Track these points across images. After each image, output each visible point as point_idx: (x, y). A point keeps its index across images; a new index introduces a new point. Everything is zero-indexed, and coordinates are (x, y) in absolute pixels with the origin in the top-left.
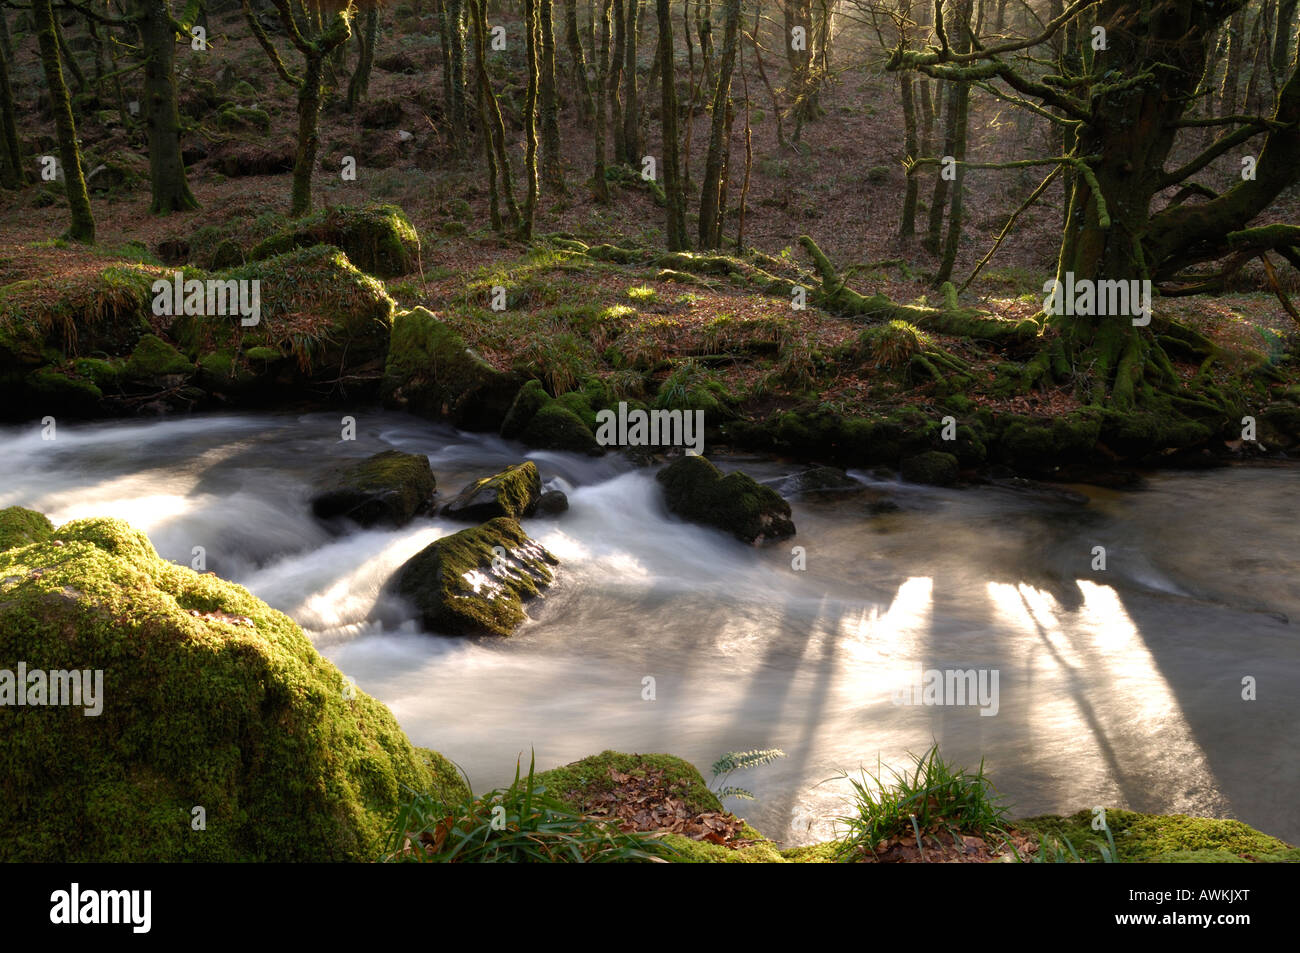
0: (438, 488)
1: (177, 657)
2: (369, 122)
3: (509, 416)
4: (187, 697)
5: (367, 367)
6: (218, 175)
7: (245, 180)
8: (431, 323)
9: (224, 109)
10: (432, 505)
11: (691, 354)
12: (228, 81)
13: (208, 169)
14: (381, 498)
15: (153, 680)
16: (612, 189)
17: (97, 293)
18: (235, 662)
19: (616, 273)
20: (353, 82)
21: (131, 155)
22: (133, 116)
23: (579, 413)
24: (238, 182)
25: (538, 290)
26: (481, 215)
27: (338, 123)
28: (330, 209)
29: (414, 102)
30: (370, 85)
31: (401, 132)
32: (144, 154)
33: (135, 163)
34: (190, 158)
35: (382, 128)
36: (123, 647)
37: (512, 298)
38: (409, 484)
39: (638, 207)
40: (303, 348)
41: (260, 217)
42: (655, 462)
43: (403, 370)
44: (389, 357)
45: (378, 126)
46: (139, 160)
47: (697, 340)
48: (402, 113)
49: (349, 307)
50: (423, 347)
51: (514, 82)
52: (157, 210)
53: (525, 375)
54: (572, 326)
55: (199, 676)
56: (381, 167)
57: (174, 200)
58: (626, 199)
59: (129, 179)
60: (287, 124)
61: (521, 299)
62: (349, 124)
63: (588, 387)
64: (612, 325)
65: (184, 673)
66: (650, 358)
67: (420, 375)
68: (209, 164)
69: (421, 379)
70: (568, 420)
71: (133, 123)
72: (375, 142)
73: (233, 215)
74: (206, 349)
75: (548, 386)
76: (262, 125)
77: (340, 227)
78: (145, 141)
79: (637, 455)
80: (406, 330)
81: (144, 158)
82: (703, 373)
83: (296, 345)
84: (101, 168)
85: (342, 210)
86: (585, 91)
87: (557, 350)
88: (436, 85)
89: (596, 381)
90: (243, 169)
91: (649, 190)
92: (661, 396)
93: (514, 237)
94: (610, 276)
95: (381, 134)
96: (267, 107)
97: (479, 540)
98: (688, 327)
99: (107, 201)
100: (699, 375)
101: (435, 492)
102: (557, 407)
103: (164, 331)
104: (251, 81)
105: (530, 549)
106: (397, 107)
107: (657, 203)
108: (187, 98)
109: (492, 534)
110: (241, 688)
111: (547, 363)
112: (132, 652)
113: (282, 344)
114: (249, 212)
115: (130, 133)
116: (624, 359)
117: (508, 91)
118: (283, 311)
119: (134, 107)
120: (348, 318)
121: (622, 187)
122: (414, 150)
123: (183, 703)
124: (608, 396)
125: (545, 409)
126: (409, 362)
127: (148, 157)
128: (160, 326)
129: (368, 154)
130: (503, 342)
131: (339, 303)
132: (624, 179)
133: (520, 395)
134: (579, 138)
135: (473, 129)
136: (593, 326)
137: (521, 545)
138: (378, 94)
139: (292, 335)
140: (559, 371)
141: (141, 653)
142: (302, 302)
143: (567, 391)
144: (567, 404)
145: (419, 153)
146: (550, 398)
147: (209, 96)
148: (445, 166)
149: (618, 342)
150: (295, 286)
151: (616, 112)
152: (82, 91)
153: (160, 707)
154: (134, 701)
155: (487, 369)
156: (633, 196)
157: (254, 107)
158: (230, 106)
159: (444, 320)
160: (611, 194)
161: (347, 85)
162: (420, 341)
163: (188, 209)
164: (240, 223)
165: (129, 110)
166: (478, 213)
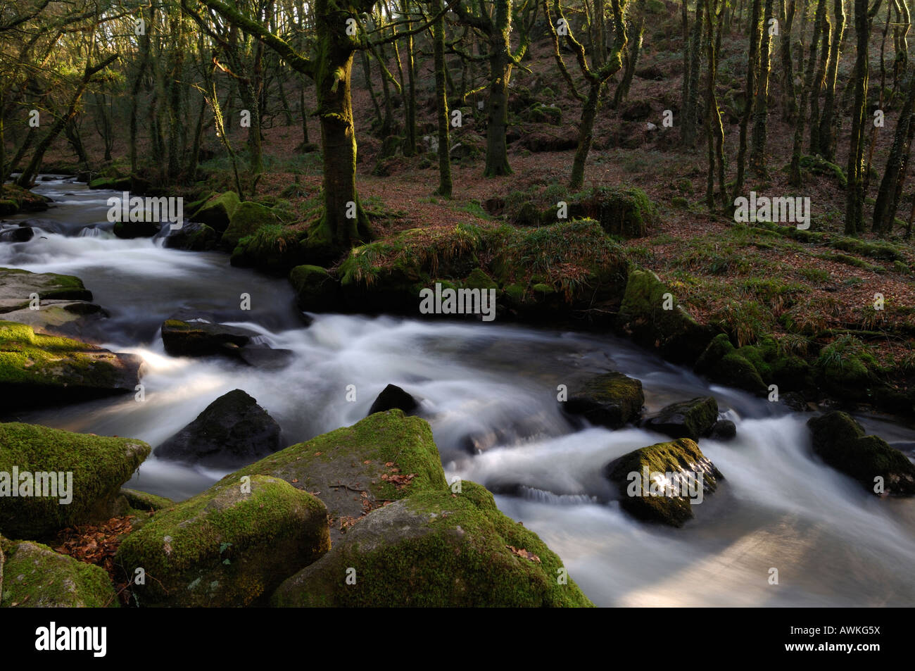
0: (645, 404)
1: (504, 577)
2: (627, 116)
3: (702, 357)
4: (506, 598)
5: (608, 303)
6: (526, 151)
7: (542, 154)
8: (655, 283)
9: (534, 107)
10: (640, 416)
11: (851, 327)
12: (537, 89)
13: (520, 146)
14: (607, 408)
15: (492, 585)
16: (804, 175)
17: (452, 241)
18: (531, 585)
19: (797, 252)
20: (619, 88)
21: (476, 137)
22: (480, 110)
23: (754, 362)
24: (538, 155)
25: (735, 262)
26: (699, 190)
27: (606, 116)
28: (595, 190)
29: (660, 102)
30: (631, 88)
31: (649, 124)
32: (483, 135)
33: (478, 142)
34: (510, 139)
35: (635, 120)
36: (481, 565)
37: (715, 266)
38: (626, 401)
39: (824, 189)
40: (569, 288)
41: (550, 186)
42: (809, 410)
43: (632, 311)
44: (624, 300)
45: (632, 119)
46: (480, 140)
47: (857, 317)
48: (650, 110)
49: (601, 263)
50: (648, 298)
51: (735, 87)
52: (487, 175)
53: (717, 329)
54: (757, 294)
55: (513, 589)
56: (633, 148)
57: (498, 168)
58: (815, 184)
59: (473, 152)
60: (572, 116)
61: (722, 268)
62: (614, 117)
63: (763, 343)
64: (788, 297)
65: (506, 585)
66: (816, 327)
67: (643, 317)
68: (521, 143)
69: (643, 319)
70: (745, 367)
71: (479, 116)
72: (629, 130)
73: (533, 184)
74: (509, 281)
75: (734, 339)
76: (556, 119)
77: (601, 202)
78: (485, 127)
79: (795, 401)
80: (638, 284)
81: (483, 138)
82: (858, 345)
83: (565, 284)
84: (459, 144)
85: (604, 190)
86: (791, 94)
87: (743, 313)
88: (676, 90)
89: (770, 340)
90: (542, 147)
91: (835, 176)
92: (820, 358)
93: (721, 213)
94: (792, 254)
95: (634, 125)
96: (560, 104)
97: (669, 453)
98: (851, 306)
99: (460, 166)
100: (854, 347)
101: (643, 407)
102: (738, 356)
103: (487, 265)
104: (552, 87)
105: (704, 465)
106: (648, 105)
107: (841, 187)
108: (512, 99)
109: (678, 450)
110: (532, 599)
111: (734, 322)
112: (484, 569)
113: (556, 283)
114: (543, 182)
115: (476, 121)
116: (795, 325)
117: (729, 95)
118: (559, 262)
119: (481, 104)
120: (600, 270)
121: (813, 172)
122: (656, 138)
123: (503, 600)
124: (778, 353)
125: (729, 356)
126: (637, 306)
127: (486, 137)
128: (484, 261)
129: (623, 138)
130: (704, 302)
131: (596, 260)
132: (814, 167)
133: (712, 343)
134: (782, 130)
135: (700, 122)
136: (774, 297)
137: (697, 461)
138: (635, 95)
139: (563, 278)
140: (743, 329)
141: (488, 571)
142: (571, 256)
143: (748, 344)
144: (745, 354)
145: (660, 140)
146: (733, 348)
147: (526, 98)
148: (677, 149)
149: (791, 311)
150: (568, 246)
151: (815, 115)
152: (452, 96)
153: (492, 600)
154: (481, 593)
155: (691, 321)
156: (821, 180)
157: (553, 106)
158: (538, 105)
159: (664, 282)
160: (803, 179)
161: (615, 89)
162: (646, 294)
163: (506, 174)
164: (537, 189)
165: (477, 107)
166: (697, 189)
